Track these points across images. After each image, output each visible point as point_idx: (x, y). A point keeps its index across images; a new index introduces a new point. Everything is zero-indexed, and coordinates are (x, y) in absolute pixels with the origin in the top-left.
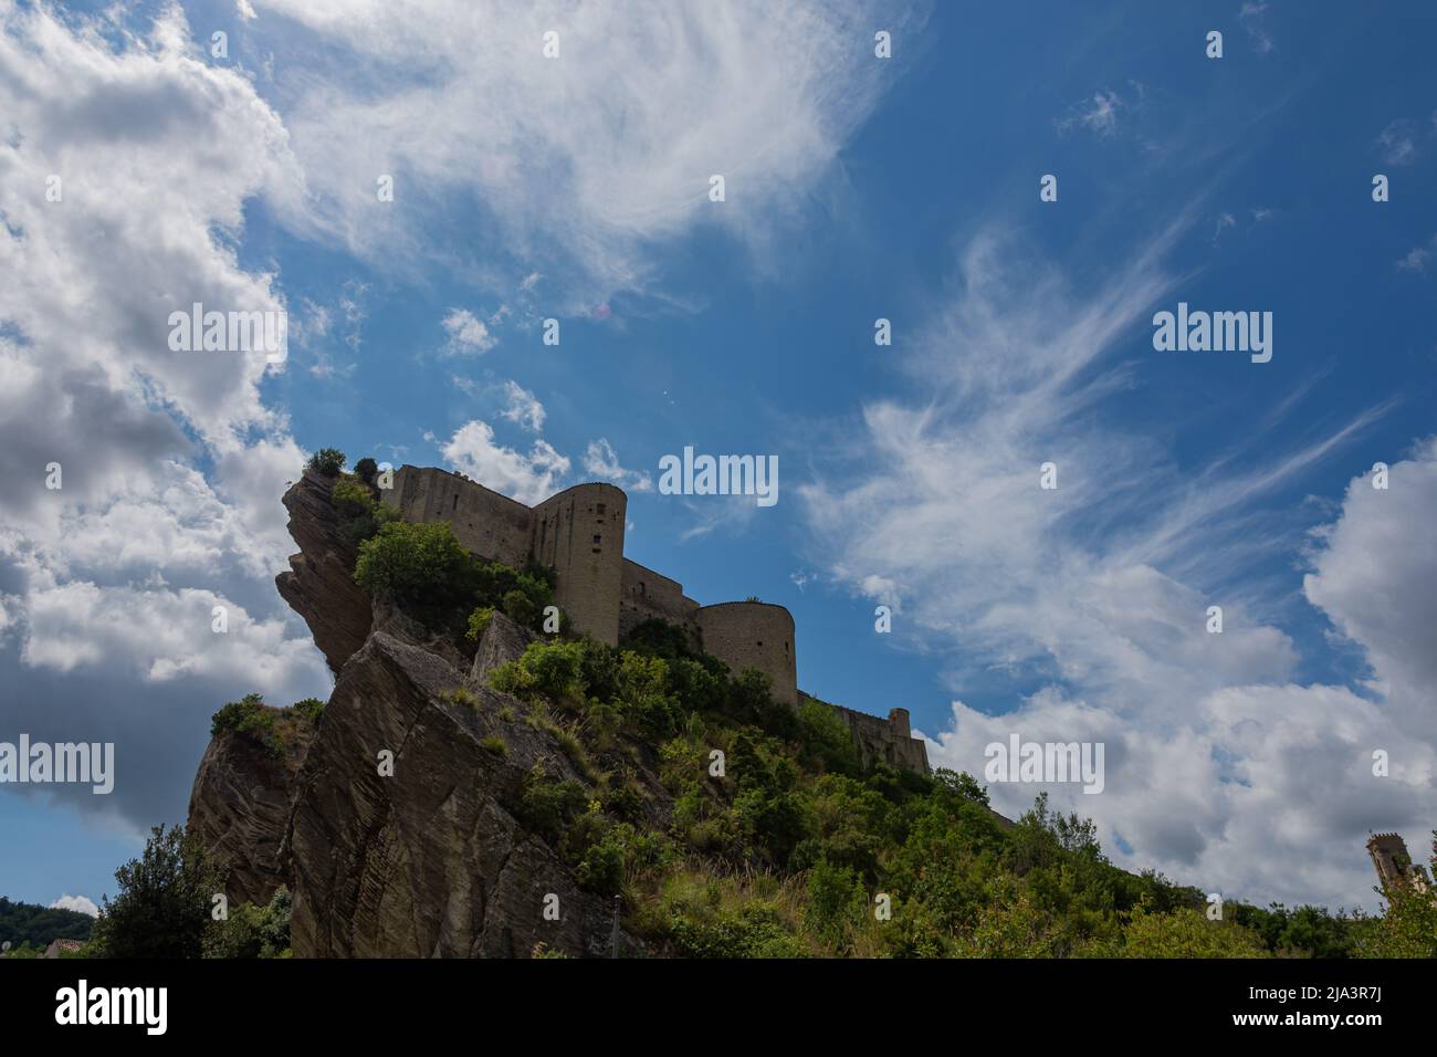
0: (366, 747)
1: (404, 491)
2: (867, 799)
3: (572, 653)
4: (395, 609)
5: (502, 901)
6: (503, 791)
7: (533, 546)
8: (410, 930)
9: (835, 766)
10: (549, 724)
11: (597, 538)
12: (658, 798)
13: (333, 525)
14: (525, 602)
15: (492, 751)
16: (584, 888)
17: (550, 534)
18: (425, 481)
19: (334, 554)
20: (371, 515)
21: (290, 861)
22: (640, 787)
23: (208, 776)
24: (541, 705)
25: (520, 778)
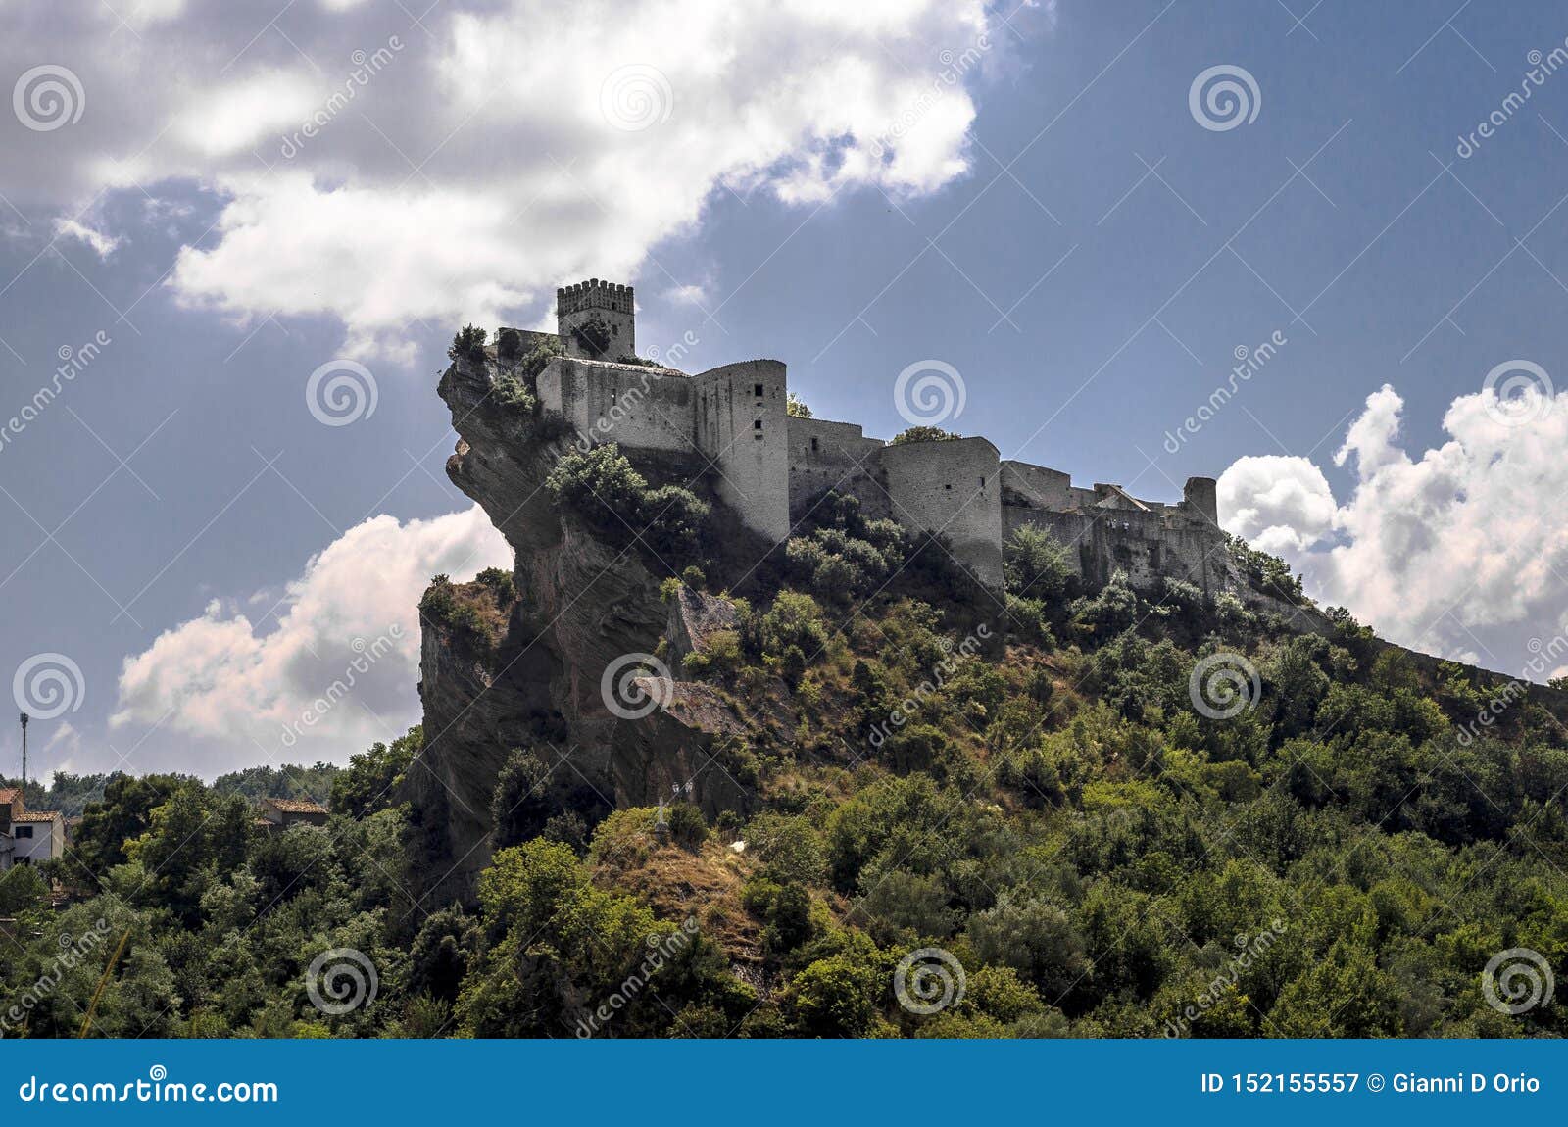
7: (696, 423)
11: (758, 425)
17: (711, 413)
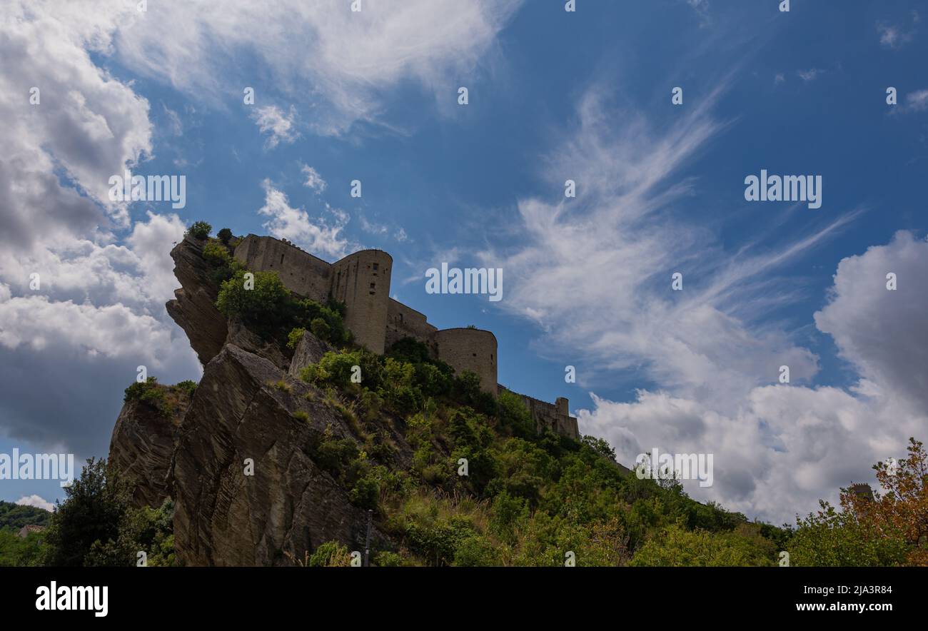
0: (221, 415)
1: (249, 251)
2: (536, 454)
3: (352, 359)
4: (242, 326)
5: (304, 511)
6: (306, 444)
7: (331, 288)
8: (247, 526)
9: (519, 433)
10: (337, 404)
11: (373, 285)
12: (403, 451)
13: (202, 271)
14: (324, 325)
15: (299, 420)
16: (355, 504)
17: (341, 283)
18: (263, 243)
19: (203, 290)
20: (227, 264)
21: (173, 483)
22: (392, 443)
23: (122, 428)
24: (332, 390)
25: (317, 436)
